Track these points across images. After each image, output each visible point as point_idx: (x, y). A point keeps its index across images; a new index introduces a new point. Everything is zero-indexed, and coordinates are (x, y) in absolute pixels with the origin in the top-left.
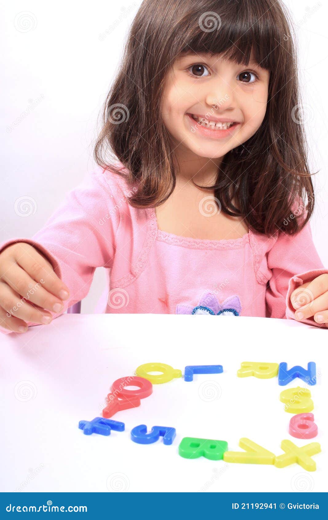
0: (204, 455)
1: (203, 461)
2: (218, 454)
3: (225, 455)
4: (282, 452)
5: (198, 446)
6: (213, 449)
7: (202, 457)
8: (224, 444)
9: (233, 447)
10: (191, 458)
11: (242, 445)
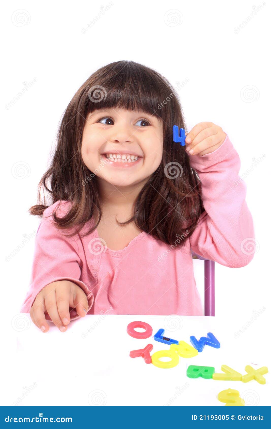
0: (201, 376)
1: (200, 379)
2: (209, 375)
3: (214, 375)
4: (245, 373)
5: (198, 370)
6: (207, 372)
7: (200, 377)
8: (212, 369)
9: (218, 371)
10: (195, 378)
11: (223, 369)
